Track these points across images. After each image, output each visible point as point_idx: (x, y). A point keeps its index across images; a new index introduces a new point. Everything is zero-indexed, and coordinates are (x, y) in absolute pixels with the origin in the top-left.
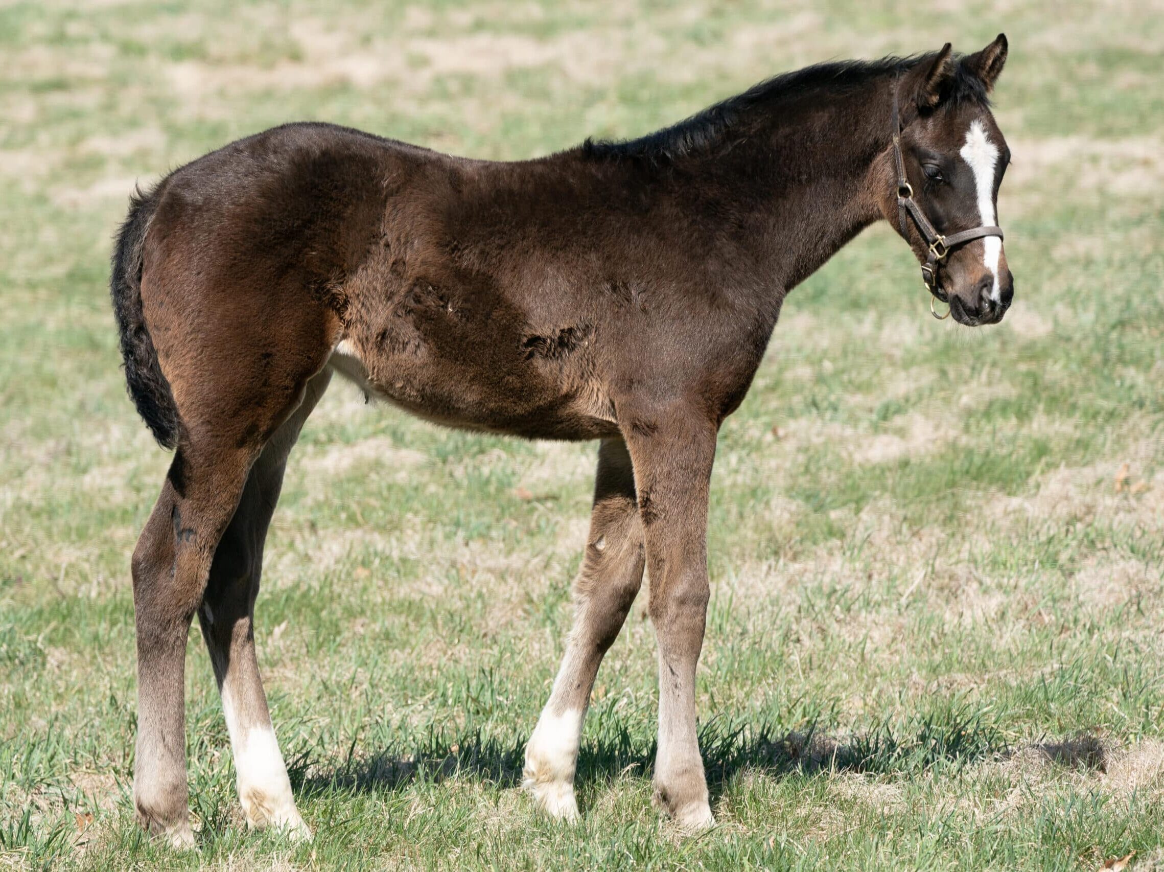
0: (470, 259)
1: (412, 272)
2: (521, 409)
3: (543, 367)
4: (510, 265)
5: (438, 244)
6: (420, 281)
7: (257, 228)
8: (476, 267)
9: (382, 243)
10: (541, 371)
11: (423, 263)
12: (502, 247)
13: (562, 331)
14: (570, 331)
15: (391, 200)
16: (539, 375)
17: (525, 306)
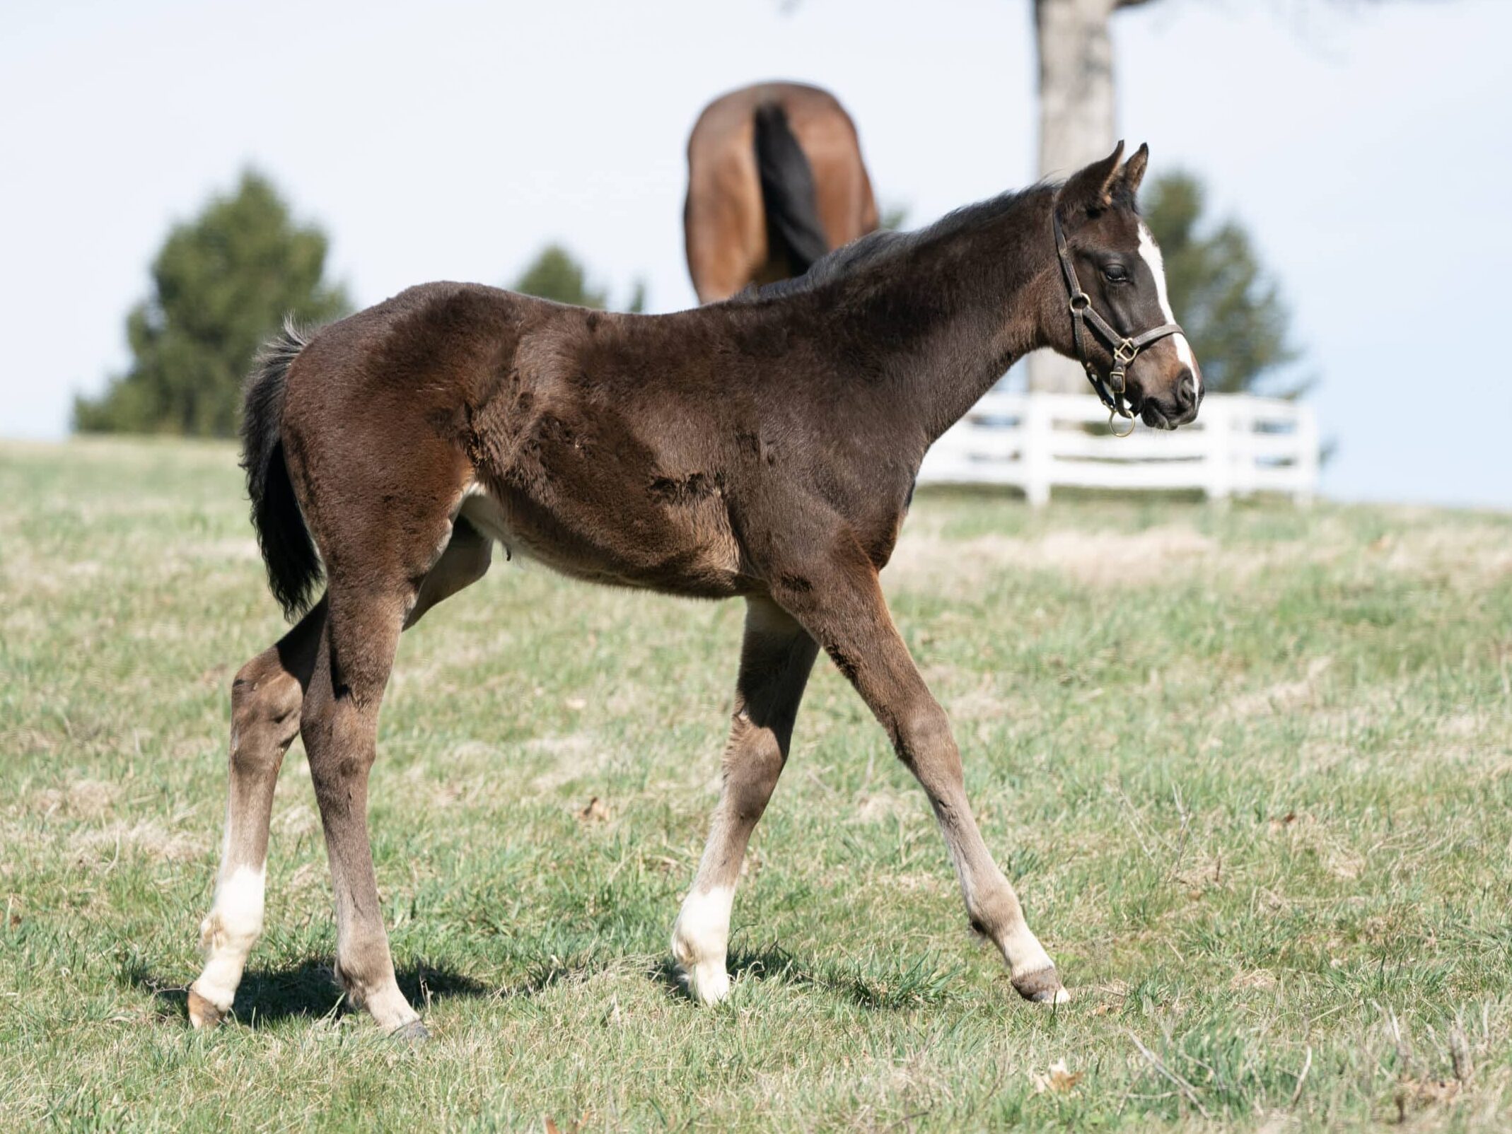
0: (599, 396)
1: (540, 407)
2: (653, 559)
3: (673, 512)
4: (638, 405)
5: (567, 380)
6: (548, 417)
7: (381, 359)
8: (605, 404)
9: (512, 376)
10: (671, 517)
11: (551, 398)
12: (631, 386)
13: (693, 476)
14: (700, 476)
15: (524, 339)
16: (669, 521)
17: (652, 444)
